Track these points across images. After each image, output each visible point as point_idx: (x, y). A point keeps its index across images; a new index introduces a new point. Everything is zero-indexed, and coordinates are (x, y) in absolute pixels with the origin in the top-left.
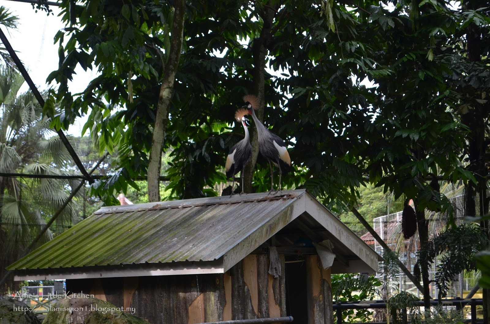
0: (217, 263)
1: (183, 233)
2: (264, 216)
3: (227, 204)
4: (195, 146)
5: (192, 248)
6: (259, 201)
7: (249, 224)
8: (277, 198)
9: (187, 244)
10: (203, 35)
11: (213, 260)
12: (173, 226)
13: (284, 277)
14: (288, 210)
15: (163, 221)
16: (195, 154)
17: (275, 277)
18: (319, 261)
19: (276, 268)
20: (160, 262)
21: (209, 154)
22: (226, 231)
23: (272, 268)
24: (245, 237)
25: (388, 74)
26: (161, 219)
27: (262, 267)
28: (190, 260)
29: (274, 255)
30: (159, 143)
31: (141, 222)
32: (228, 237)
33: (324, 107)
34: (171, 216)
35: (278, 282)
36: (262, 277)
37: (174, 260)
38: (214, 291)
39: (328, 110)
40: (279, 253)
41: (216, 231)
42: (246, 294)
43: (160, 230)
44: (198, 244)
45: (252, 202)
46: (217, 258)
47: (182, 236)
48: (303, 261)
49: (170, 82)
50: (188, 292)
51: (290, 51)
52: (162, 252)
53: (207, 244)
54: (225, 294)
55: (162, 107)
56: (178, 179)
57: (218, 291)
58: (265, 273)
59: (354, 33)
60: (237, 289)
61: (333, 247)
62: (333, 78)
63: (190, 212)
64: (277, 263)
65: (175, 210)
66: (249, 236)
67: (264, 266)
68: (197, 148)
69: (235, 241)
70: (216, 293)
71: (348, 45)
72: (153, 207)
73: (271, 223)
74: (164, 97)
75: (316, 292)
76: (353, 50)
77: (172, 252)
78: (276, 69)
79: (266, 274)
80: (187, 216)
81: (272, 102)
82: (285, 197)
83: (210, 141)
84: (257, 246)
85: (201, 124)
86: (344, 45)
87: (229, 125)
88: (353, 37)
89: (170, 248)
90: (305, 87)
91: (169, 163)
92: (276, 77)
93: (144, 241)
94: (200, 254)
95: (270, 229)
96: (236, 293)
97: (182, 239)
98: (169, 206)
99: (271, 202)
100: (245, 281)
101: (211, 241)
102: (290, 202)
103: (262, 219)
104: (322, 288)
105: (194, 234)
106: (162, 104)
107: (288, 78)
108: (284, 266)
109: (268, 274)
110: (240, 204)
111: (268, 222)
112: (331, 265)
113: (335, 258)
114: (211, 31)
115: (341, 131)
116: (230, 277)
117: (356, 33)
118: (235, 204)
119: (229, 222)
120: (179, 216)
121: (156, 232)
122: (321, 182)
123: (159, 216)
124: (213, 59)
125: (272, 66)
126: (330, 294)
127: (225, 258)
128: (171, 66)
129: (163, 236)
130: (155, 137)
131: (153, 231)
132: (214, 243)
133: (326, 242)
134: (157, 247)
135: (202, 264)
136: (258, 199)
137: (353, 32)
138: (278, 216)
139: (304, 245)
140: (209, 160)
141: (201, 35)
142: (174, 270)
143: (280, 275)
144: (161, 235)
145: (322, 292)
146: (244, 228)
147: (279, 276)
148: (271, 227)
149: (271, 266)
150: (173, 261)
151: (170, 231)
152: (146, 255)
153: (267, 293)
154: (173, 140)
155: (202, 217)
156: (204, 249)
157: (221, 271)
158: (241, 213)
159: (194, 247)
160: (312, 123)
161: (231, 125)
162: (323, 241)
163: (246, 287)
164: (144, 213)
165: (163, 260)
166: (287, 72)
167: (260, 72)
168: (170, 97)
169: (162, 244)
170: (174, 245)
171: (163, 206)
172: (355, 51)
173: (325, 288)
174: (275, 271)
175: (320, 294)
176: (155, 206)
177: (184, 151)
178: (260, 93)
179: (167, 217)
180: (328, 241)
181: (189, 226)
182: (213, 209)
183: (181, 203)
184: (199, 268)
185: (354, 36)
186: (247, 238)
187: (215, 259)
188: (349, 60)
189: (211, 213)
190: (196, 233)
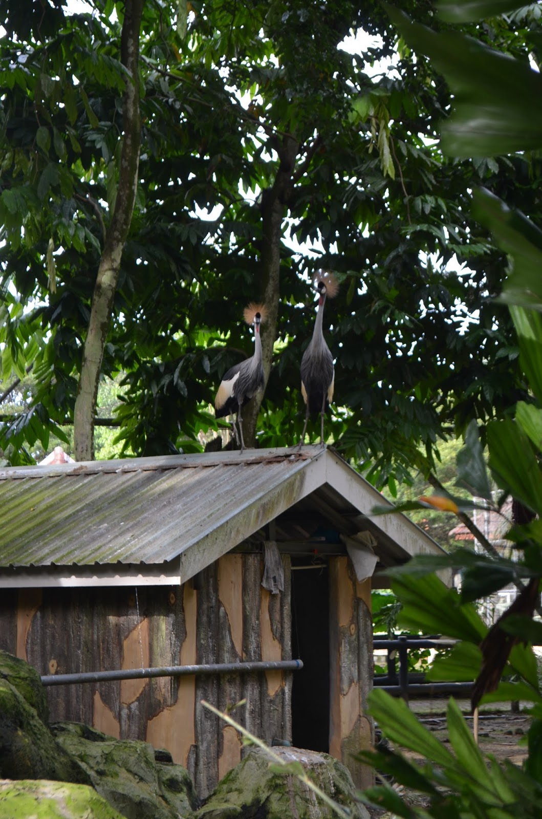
0: (170, 567)
1: (117, 515)
2: (254, 490)
3: (195, 467)
4: (162, 369)
5: (129, 541)
6: (249, 464)
7: (227, 502)
8: (279, 459)
9: (122, 534)
10: (180, 182)
11: (162, 562)
12: (103, 503)
13: (290, 593)
14: (295, 480)
15: (88, 495)
16: (162, 383)
17: (274, 592)
18: (351, 567)
19: (274, 578)
20: (75, 564)
21: (186, 383)
22: (188, 513)
23: (268, 578)
24: (218, 524)
25: (485, 252)
26: (86, 491)
27: (251, 576)
28: (124, 562)
29: (271, 555)
30: (95, 362)
31: (53, 495)
32: (191, 523)
33: (377, 305)
34: (101, 486)
35: (278, 601)
36: (250, 593)
37: (98, 560)
38: (167, 615)
39: (383, 311)
40: (282, 552)
41: (173, 513)
42: (222, 621)
43: (82, 509)
44: (139, 535)
45: (237, 464)
46: (169, 558)
47: (116, 521)
48: (324, 566)
49: (113, 260)
50: (123, 616)
51: (325, 211)
52: (80, 547)
53: (156, 535)
54: (184, 621)
55: (100, 303)
56: (134, 424)
57: (172, 615)
58: (255, 586)
59: (431, 182)
60: (206, 612)
61: (375, 544)
62: (391, 256)
63: (134, 480)
64: (278, 569)
65: (110, 476)
66: (227, 522)
67: (255, 574)
68: (166, 372)
69: (202, 531)
70: (170, 619)
71: (418, 202)
72: (75, 470)
73: (265, 500)
74: (104, 286)
75: (344, 618)
76: (427, 211)
77: (96, 546)
78: (302, 240)
79: (258, 588)
80: (128, 486)
81: (292, 297)
82: (293, 457)
83: (188, 360)
84: (240, 539)
85: (174, 331)
86: (411, 201)
87: (221, 333)
88: (429, 189)
89: (94, 539)
90: (344, 272)
91: (120, 397)
92: (301, 255)
93: (53, 527)
94: (142, 552)
95: (264, 512)
96: (205, 619)
97: (115, 526)
98: (100, 469)
99: (268, 466)
100: (221, 599)
101: (162, 530)
102: (301, 465)
103: (251, 494)
104: (355, 613)
105: (136, 518)
106: (100, 297)
107: (320, 256)
108: (289, 574)
109: (262, 587)
110: (216, 468)
111: (260, 499)
112: (371, 574)
113: (377, 563)
114: (194, 176)
115: (409, 347)
116: (195, 592)
117: (434, 181)
118: (210, 468)
119: (196, 497)
120: (115, 486)
121: (74, 513)
122: (370, 432)
123: (82, 486)
124: (194, 223)
125: (295, 236)
126: (369, 623)
127: (183, 559)
128: (117, 234)
129: (84, 520)
130: (87, 352)
131: (70, 511)
132: (167, 532)
133: (364, 535)
134: (73, 538)
135: (144, 568)
136: (247, 460)
137: (428, 179)
138: (278, 490)
139: (323, 539)
140: (185, 392)
141: (176, 182)
142: (98, 577)
143: (282, 589)
144: (82, 519)
145: (355, 619)
146: (219, 509)
147: (280, 591)
148: (265, 508)
149: (267, 573)
150: (97, 563)
151: (97, 512)
152: (53, 552)
153: (258, 619)
154: (126, 358)
155: (152, 489)
156: (150, 543)
157: (175, 581)
158: (216, 484)
159: (134, 539)
160: (358, 332)
161: (225, 335)
162: (359, 534)
163: (222, 609)
164: (58, 481)
165: (79, 561)
166: (318, 245)
167: (273, 246)
168: (114, 285)
169: (82, 534)
170: (101, 535)
171: (91, 469)
172: (431, 213)
173: (361, 613)
174: (273, 584)
175: (352, 622)
176: (77, 469)
177: (145, 376)
178: (271, 282)
179: (95, 487)
180: (367, 533)
181: (128, 503)
182: (172, 476)
183: (121, 464)
184: (140, 576)
185: (430, 187)
186: (222, 526)
187: (165, 561)
188: (418, 228)
189: (168, 482)
190: (140, 515)
